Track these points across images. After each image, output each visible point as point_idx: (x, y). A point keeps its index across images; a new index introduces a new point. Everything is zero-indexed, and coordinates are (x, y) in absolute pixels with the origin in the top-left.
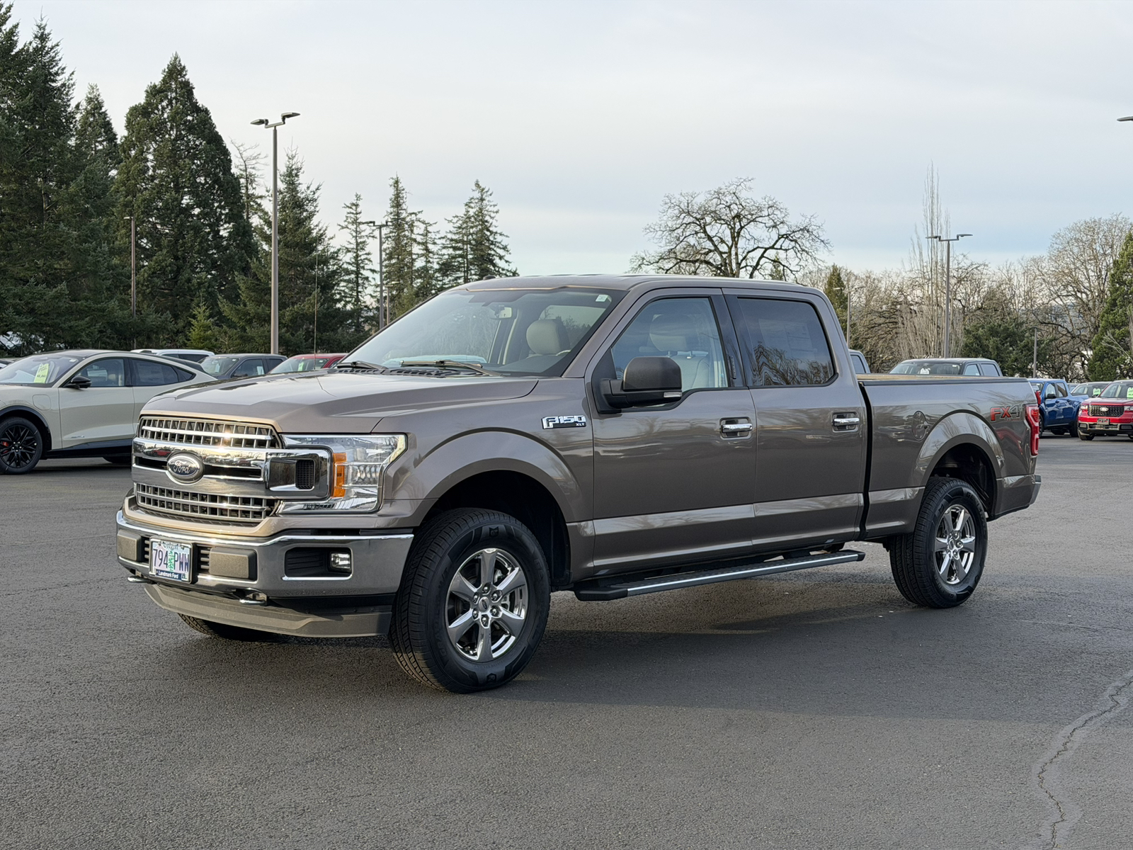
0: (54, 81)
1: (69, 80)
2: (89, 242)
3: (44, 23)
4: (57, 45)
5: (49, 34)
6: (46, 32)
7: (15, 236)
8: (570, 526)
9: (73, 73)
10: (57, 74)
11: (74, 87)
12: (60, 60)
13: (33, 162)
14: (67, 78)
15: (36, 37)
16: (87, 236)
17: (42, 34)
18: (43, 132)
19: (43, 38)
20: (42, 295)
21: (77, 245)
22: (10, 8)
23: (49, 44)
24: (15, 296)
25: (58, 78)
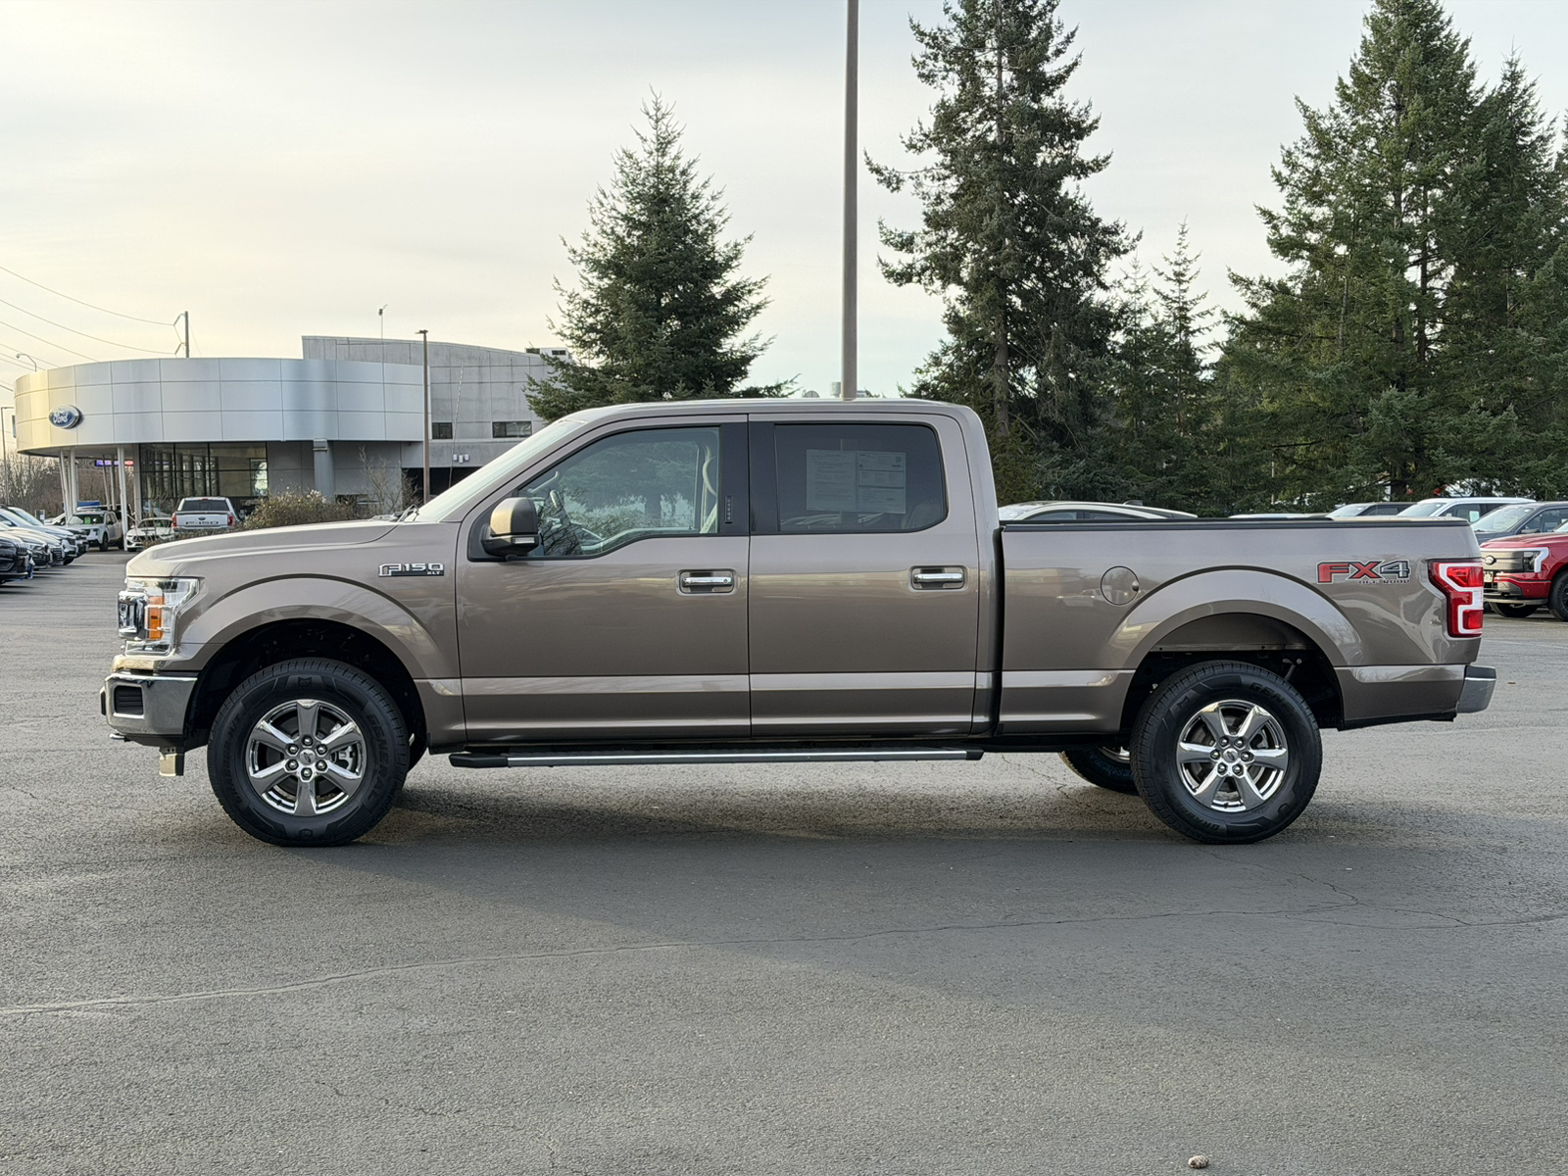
0: (1526, 134)
1: (1548, 130)
2: (1558, 352)
3: (1516, 57)
4: (1533, 85)
5: (1522, 72)
6: (1518, 69)
7: (1462, 351)
8: (418, 683)
9: (1554, 121)
10: (1532, 124)
11: (1554, 138)
12: (1537, 104)
13: (1489, 250)
14: (1546, 128)
15: (1505, 78)
16: (1556, 343)
17: (1513, 73)
18: (1508, 207)
19: (1514, 78)
20: (1485, 426)
21: (1540, 356)
22: (1466, 43)
23: (1521, 86)
24: (1451, 429)
25: (1534, 129)
